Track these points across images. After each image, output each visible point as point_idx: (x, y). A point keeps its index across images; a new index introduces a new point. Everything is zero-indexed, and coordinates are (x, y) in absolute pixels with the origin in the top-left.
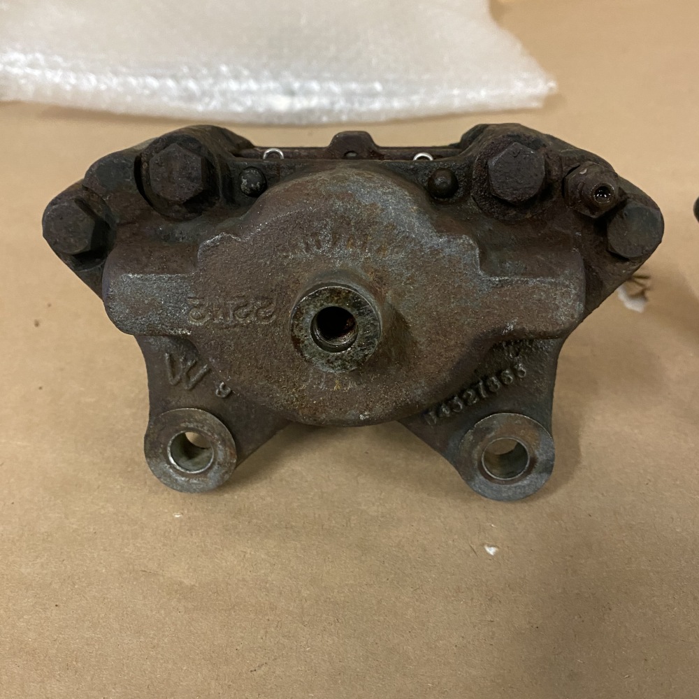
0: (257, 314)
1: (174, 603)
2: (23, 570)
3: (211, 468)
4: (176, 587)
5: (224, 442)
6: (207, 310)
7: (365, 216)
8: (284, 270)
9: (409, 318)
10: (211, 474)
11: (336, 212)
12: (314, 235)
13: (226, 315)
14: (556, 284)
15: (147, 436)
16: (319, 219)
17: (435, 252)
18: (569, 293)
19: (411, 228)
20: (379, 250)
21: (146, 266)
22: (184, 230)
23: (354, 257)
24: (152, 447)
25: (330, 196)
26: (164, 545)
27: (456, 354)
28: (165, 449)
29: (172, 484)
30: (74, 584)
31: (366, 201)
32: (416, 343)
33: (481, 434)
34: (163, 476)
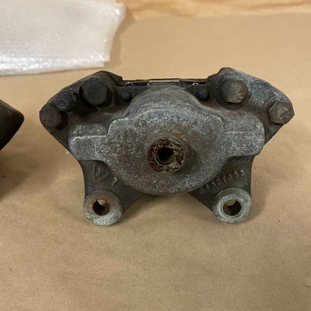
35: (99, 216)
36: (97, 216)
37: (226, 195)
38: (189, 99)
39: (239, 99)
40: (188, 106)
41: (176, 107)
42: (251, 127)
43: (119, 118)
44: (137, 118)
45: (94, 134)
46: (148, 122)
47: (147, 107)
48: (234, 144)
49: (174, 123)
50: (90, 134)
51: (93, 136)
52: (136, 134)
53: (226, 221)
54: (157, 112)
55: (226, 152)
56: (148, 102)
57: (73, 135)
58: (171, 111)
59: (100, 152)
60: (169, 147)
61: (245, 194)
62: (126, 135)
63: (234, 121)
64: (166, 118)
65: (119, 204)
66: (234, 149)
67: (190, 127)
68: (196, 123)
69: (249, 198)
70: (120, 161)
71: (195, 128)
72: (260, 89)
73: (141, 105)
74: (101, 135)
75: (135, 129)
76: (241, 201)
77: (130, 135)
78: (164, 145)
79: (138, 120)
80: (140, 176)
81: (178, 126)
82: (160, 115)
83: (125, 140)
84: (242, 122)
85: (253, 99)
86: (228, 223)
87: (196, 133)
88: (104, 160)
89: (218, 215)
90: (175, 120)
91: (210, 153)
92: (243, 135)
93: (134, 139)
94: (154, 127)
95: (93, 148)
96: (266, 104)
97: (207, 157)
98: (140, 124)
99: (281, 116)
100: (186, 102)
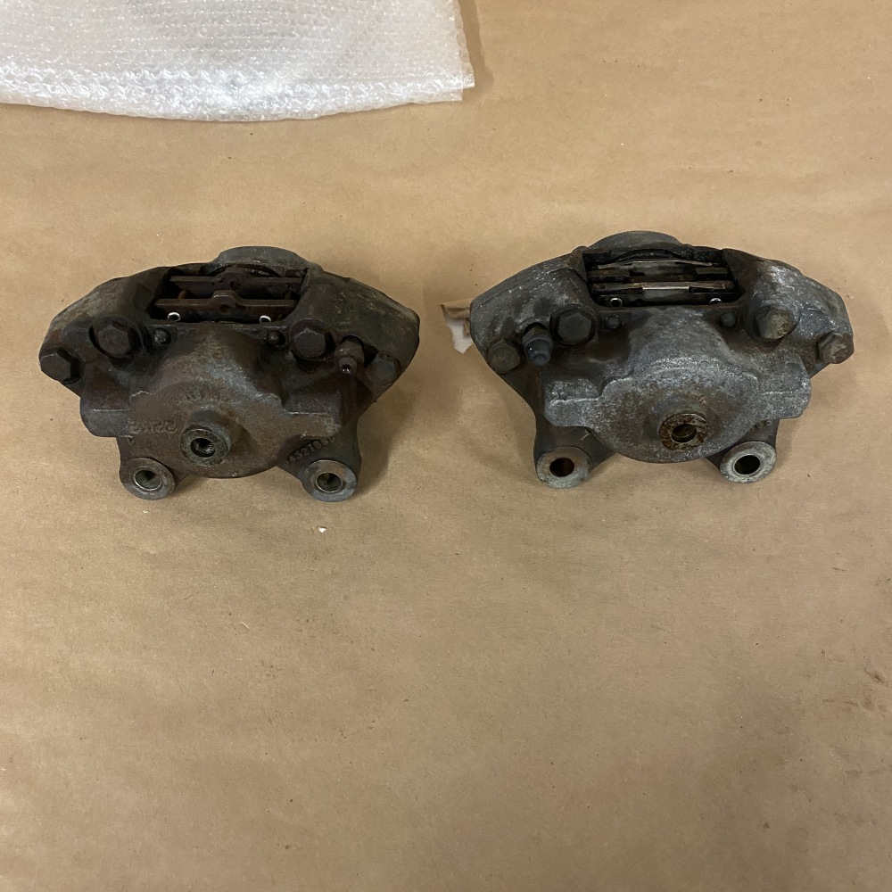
0: (166, 429)
1: (144, 564)
2: (60, 547)
3: (160, 488)
4: (146, 555)
5: (166, 475)
6: (139, 427)
7: (217, 384)
8: (178, 409)
9: (250, 431)
10: (161, 491)
11: (201, 382)
12: (191, 392)
13: (149, 429)
14: (323, 416)
15: (120, 472)
16: (193, 386)
17: (257, 401)
18: (330, 421)
19: (243, 389)
20: (227, 400)
21: (103, 404)
22: (123, 376)
23: (214, 403)
24: (125, 477)
25: (196, 374)
26: (139, 531)
27: (278, 447)
28: (132, 478)
29: (140, 496)
30: (90, 555)
31: (217, 377)
32: (256, 442)
33: (314, 470)
34: (133, 491)
35: (558, 478)
36: (554, 476)
37: (741, 450)
38: (716, 351)
39: (779, 334)
40: (716, 363)
41: (700, 365)
42: (794, 385)
43: (619, 377)
44: (645, 378)
45: (583, 396)
46: (659, 383)
47: (660, 364)
48: (770, 407)
49: (695, 383)
50: (575, 396)
51: (581, 400)
52: (639, 396)
53: (736, 480)
54: (674, 372)
55: (758, 416)
56: (662, 358)
57: (553, 397)
58: (692, 369)
59: (588, 418)
60: (692, 424)
61: (769, 449)
62: (626, 397)
63: (772, 375)
64: (684, 378)
65: (588, 463)
66: (769, 412)
67: (714, 387)
68: (723, 384)
69: (773, 454)
70: (613, 427)
71: (722, 389)
72: (811, 317)
73: (651, 361)
74: (592, 397)
75: (640, 390)
76: (761, 457)
77: (631, 398)
78: (685, 421)
79: (647, 381)
80: (636, 444)
81: (699, 387)
82: (677, 375)
83: (624, 404)
84: (783, 376)
85: (799, 329)
86: (739, 482)
87: (722, 395)
88: (592, 426)
89: (727, 474)
90: (697, 380)
91: (736, 417)
92: (784, 396)
93: (636, 402)
94: (666, 389)
95: (580, 413)
96: (817, 335)
97: (731, 421)
98: (648, 385)
99: (835, 355)
100: (713, 357)
